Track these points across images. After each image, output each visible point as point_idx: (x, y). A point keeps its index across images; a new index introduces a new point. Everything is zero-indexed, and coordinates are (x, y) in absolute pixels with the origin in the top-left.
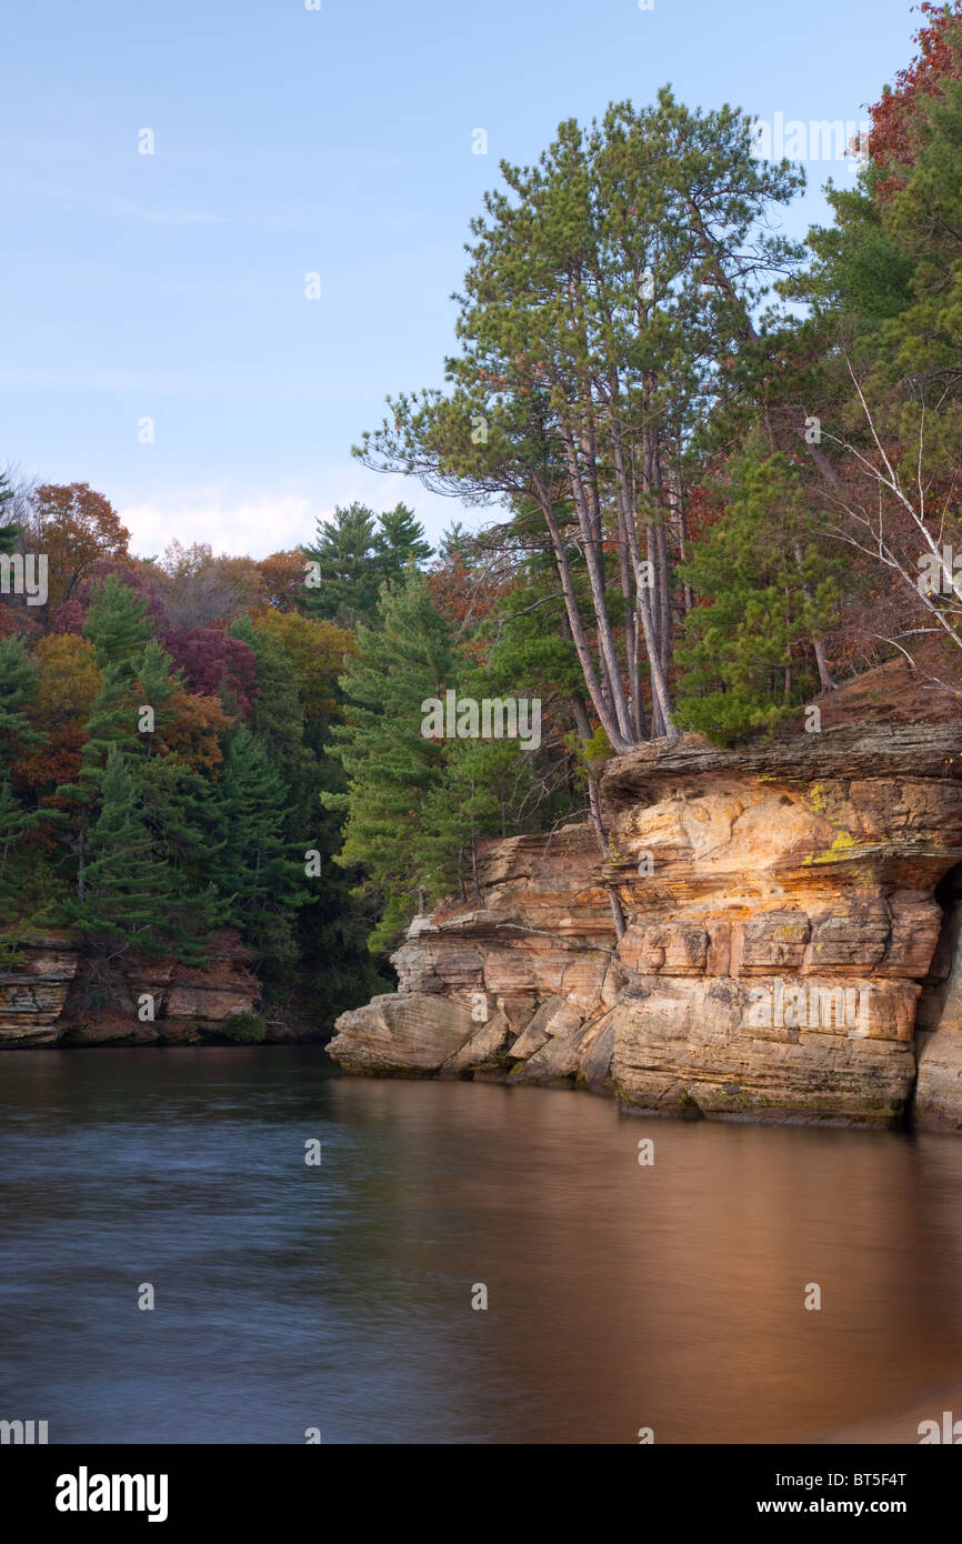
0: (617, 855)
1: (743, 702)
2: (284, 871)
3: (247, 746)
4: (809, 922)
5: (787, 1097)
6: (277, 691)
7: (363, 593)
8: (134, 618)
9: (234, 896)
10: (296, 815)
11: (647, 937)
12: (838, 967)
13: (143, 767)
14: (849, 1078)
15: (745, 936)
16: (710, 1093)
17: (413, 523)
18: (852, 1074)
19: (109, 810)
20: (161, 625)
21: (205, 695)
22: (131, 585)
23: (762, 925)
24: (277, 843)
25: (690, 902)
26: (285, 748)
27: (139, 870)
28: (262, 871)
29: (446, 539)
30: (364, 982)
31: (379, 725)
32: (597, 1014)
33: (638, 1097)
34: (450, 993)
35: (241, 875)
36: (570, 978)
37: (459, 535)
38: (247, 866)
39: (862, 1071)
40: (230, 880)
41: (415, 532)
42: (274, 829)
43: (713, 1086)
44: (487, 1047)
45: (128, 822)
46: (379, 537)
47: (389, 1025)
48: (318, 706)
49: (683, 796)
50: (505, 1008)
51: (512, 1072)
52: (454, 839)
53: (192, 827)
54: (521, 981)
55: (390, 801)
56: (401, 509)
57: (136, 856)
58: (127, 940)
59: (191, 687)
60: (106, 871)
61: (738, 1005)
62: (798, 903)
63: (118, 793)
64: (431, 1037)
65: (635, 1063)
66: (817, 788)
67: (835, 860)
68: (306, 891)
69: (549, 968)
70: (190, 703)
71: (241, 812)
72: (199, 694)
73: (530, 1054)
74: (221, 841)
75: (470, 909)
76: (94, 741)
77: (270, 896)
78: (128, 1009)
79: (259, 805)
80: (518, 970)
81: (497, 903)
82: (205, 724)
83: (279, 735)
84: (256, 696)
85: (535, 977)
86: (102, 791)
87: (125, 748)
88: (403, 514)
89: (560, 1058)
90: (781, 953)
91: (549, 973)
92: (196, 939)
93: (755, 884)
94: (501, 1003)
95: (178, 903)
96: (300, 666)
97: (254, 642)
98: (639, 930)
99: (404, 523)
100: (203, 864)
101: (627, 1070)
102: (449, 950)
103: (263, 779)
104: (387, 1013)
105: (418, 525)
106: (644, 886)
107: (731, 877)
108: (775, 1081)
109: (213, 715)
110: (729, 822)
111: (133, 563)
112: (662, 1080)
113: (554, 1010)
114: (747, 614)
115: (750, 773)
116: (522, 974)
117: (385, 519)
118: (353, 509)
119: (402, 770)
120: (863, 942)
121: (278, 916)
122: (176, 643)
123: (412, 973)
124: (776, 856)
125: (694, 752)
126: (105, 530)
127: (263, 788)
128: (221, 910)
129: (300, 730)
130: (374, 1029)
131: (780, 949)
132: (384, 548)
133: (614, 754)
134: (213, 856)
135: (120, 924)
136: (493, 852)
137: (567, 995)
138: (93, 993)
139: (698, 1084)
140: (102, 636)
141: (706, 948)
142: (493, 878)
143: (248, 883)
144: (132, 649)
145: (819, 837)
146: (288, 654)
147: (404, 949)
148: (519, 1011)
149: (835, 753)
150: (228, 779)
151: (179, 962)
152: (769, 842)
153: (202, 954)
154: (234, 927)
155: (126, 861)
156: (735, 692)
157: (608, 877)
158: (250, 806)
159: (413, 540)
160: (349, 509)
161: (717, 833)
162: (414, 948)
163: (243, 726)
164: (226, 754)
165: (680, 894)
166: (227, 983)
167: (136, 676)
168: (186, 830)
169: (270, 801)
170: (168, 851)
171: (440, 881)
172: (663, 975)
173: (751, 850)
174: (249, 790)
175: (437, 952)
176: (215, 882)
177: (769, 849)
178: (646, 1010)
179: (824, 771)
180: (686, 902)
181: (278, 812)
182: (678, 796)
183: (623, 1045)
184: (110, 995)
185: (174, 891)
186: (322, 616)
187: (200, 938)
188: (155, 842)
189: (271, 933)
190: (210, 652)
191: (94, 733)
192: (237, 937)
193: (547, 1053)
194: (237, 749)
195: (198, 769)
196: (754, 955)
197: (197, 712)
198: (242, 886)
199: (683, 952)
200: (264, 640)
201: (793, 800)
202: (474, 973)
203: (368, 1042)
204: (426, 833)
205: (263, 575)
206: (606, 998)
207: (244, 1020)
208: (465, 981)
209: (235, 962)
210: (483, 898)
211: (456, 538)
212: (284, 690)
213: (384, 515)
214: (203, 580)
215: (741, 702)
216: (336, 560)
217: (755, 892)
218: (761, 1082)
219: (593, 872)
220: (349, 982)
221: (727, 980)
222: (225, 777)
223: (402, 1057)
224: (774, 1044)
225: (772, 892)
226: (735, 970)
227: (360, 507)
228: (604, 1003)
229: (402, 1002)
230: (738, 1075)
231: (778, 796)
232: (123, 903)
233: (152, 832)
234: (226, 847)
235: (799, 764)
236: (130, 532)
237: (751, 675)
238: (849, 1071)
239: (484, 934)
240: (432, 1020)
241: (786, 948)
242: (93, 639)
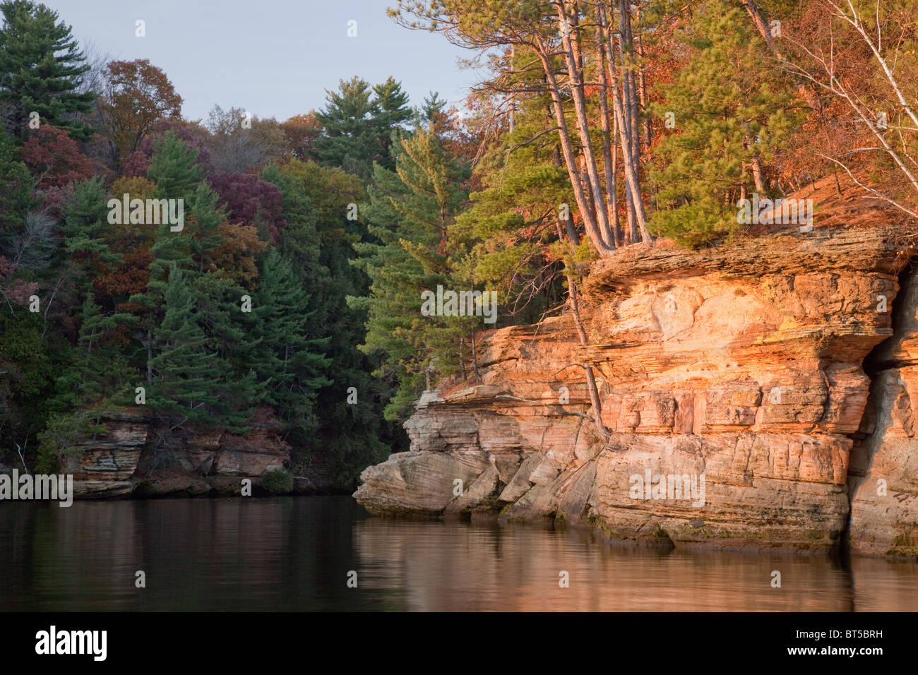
0: (600, 338)
1: (707, 212)
2: (307, 361)
3: (277, 264)
4: (760, 390)
5: (743, 529)
6: (299, 223)
7: (363, 147)
8: (188, 164)
9: (269, 380)
10: (315, 318)
11: (624, 403)
12: (785, 425)
13: (196, 280)
14: (795, 514)
15: (707, 401)
16: (679, 526)
17: (400, 92)
18: (797, 511)
19: (171, 313)
20: (208, 171)
21: (244, 225)
22: (184, 139)
23: (721, 393)
24: (300, 339)
25: (659, 375)
26: (306, 266)
27: (194, 361)
28: (290, 361)
29: (426, 105)
30: (369, 446)
31: (397, 240)
32: (570, 466)
33: (619, 530)
34: (451, 451)
35: (273, 364)
36: (549, 438)
37: (436, 102)
38: (277, 357)
39: (806, 508)
40: (265, 368)
41: (401, 99)
42: (298, 329)
43: (682, 521)
44: (482, 493)
45: (186, 323)
46: (374, 104)
47: (404, 477)
48: (331, 234)
49: (654, 290)
50: (496, 462)
51: (502, 512)
52: (458, 329)
53: (236, 327)
54: (510, 441)
55: (406, 300)
56: (390, 81)
57: (192, 350)
58: (186, 414)
59: (233, 219)
60: (169, 361)
61: (702, 456)
62: (750, 375)
63: (178, 301)
64: (437, 485)
65: (617, 503)
66: (767, 281)
67: (782, 339)
68: (324, 376)
69: (532, 431)
70: (233, 231)
71: (273, 316)
72: (239, 224)
73: (517, 498)
74: (258, 338)
75: (471, 384)
76: (159, 260)
77: (296, 380)
78: (186, 468)
79: (287, 310)
80: (507, 432)
81: (493, 379)
82: (244, 247)
83: (302, 256)
84: (283, 226)
85: (521, 437)
86: (165, 299)
87: (183, 266)
88: (393, 86)
89: (542, 501)
90: (738, 414)
91: (532, 435)
92: (239, 413)
93: (712, 361)
94: (492, 458)
95: (226, 386)
96: (317, 203)
97: (281, 184)
98: (618, 398)
99: (393, 93)
100: (244, 356)
101: (610, 509)
102: (451, 418)
103: (289, 290)
104: (402, 467)
105: (404, 94)
106: (621, 362)
107: (693, 355)
108: (734, 517)
109: (251, 240)
110: (692, 310)
111: (184, 124)
112: (640, 517)
113: (536, 463)
114: (712, 141)
115: (712, 270)
116: (510, 435)
117: (380, 90)
118: (354, 82)
119: (416, 276)
120: (806, 405)
121: (302, 396)
122: (220, 185)
123: (421, 436)
124: (732, 337)
125: (666, 254)
126: (162, 97)
127: (290, 297)
128: (259, 391)
129: (318, 252)
130: (392, 480)
131: (737, 411)
132: (378, 112)
133: (597, 257)
134: (251, 349)
135: (181, 402)
136: (489, 339)
137: (547, 452)
138: (160, 456)
139: (669, 519)
140: (162, 179)
141: (674, 411)
142: (489, 360)
143: (279, 370)
144: (186, 189)
145: (767, 322)
146: (308, 194)
147: (414, 417)
148: (507, 465)
149: (782, 253)
150: (263, 290)
151: (227, 431)
152: (725, 326)
153: (245, 426)
154: (269, 405)
155: (184, 353)
156: (702, 204)
157: (592, 356)
158: (280, 311)
159: (400, 105)
160: (350, 81)
161: (682, 319)
162: (423, 416)
163: (274, 248)
164: (261, 271)
165: (652, 368)
166: (264, 447)
167: (191, 210)
168: (231, 329)
169: (295, 307)
170: (217, 347)
171: (447, 363)
172: (638, 433)
173: (711, 332)
174: (279, 298)
175: (442, 419)
176: (255, 369)
177: (726, 332)
178: (624, 461)
179: (773, 267)
180: (655, 375)
181: (302, 316)
182: (650, 290)
183: (605, 489)
184: (173, 457)
185: (221, 377)
186: (331, 165)
187: (242, 413)
188: (207, 339)
189: (297, 409)
190: (247, 191)
191: (158, 254)
192: (270, 412)
193: (530, 496)
194: (269, 267)
195: (239, 283)
196: (715, 416)
197: (238, 239)
198: (274, 373)
199: (655, 414)
200: (288, 182)
201: (747, 292)
202: (471, 435)
203: (387, 490)
204: (435, 325)
205: (286, 132)
206: (579, 454)
207: (276, 476)
208: (464, 442)
209: (269, 431)
210: (481, 376)
211: (433, 104)
212: (305, 221)
213: (379, 87)
214: (239, 136)
215: (705, 213)
216: (341, 122)
217: (711, 367)
218: (722, 517)
219: (580, 352)
220: (356, 446)
221: (691, 436)
222: (260, 288)
223: (414, 501)
224: (732, 487)
225: (728, 366)
226: (698, 429)
227: (359, 80)
228: (576, 458)
229: (414, 458)
230: (702, 512)
231: (734, 288)
232: (183, 386)
233: (204, 331)
234: (261, 342)
235: (752, 263)
236: (182, 98)
237: (716, 191)
238: (795, 508)
239: (481, 405)
240: (438, 473)
241: (742, 410)
242: (156, 181)
